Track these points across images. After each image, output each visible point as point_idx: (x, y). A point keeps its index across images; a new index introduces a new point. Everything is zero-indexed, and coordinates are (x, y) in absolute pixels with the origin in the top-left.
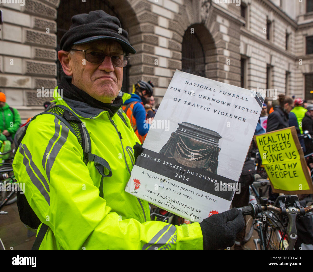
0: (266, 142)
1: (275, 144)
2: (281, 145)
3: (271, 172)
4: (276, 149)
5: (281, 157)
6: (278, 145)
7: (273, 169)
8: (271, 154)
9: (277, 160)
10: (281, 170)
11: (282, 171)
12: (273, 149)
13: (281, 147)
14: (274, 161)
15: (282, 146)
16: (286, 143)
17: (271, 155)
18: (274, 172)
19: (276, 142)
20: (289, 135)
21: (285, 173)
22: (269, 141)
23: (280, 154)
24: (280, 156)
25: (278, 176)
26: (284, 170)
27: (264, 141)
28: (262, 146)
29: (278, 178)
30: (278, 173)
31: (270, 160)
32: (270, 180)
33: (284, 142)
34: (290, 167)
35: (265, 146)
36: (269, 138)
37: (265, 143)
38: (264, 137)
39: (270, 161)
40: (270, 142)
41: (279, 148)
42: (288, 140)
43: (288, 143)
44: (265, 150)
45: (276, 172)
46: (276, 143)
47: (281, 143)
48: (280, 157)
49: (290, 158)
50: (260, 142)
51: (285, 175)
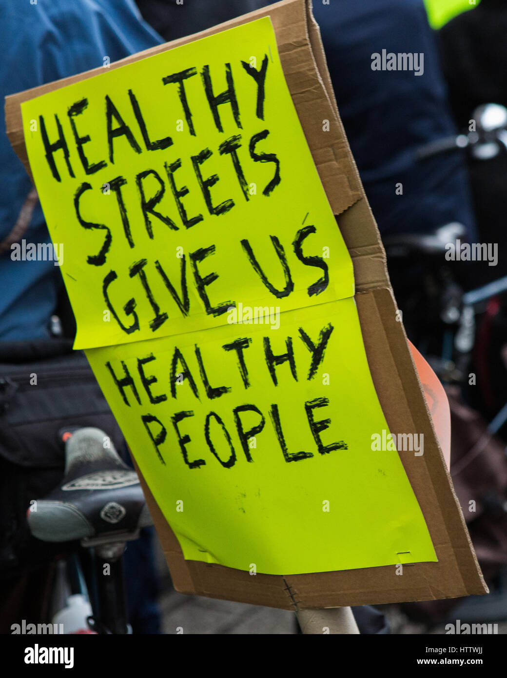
0: (96, 152)
1: (158, 160)
2: (207, 169)
3: (147, 419)
4: (167, 206)
5: (213, 278)
6: (186, 177)
7: (157, 390)
8: (134, 257)
9: (185, 306)
10: (214, 393)
11: (224, 406)
12: (148, 207)
13: (207, 185)
14: (159, 321)
15: (213, 180)
16: (243, 153)
17: (137, 269)
18: (165, 412)
19: (166, 143)
20: (259, 76)
21: (249, 420)
22: (112, 134)
23: (199, 255)
24: (205, 268)
25: (197, 449)
26: (237, 396)
27: (81, 141)
28: (70, 186)
29: (199, 463)
30: (192, 427)
31: (130, 308)
32: (143, 483)
33: (229, 148)
34: (283, 369)
35: (86, 186)
36: (111, 110)
37: (84, 160)
38: (78, 107)
39: (128, 321)
40: (121, 141)
41: (195, 204)
42: (258, 126)
43: (261, 148)
44: (87, 225)
45: (179, 417)
46: (168, 155)
47: (204, 155)
48: (203, 283)
49: (280, 286)
50: (50, 149)
51: (244, 438)
